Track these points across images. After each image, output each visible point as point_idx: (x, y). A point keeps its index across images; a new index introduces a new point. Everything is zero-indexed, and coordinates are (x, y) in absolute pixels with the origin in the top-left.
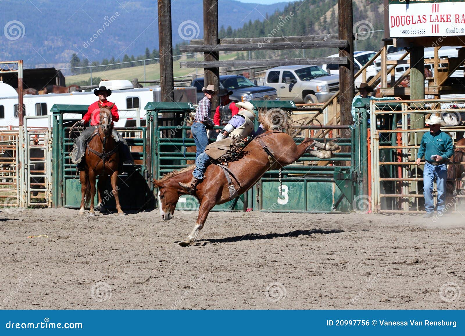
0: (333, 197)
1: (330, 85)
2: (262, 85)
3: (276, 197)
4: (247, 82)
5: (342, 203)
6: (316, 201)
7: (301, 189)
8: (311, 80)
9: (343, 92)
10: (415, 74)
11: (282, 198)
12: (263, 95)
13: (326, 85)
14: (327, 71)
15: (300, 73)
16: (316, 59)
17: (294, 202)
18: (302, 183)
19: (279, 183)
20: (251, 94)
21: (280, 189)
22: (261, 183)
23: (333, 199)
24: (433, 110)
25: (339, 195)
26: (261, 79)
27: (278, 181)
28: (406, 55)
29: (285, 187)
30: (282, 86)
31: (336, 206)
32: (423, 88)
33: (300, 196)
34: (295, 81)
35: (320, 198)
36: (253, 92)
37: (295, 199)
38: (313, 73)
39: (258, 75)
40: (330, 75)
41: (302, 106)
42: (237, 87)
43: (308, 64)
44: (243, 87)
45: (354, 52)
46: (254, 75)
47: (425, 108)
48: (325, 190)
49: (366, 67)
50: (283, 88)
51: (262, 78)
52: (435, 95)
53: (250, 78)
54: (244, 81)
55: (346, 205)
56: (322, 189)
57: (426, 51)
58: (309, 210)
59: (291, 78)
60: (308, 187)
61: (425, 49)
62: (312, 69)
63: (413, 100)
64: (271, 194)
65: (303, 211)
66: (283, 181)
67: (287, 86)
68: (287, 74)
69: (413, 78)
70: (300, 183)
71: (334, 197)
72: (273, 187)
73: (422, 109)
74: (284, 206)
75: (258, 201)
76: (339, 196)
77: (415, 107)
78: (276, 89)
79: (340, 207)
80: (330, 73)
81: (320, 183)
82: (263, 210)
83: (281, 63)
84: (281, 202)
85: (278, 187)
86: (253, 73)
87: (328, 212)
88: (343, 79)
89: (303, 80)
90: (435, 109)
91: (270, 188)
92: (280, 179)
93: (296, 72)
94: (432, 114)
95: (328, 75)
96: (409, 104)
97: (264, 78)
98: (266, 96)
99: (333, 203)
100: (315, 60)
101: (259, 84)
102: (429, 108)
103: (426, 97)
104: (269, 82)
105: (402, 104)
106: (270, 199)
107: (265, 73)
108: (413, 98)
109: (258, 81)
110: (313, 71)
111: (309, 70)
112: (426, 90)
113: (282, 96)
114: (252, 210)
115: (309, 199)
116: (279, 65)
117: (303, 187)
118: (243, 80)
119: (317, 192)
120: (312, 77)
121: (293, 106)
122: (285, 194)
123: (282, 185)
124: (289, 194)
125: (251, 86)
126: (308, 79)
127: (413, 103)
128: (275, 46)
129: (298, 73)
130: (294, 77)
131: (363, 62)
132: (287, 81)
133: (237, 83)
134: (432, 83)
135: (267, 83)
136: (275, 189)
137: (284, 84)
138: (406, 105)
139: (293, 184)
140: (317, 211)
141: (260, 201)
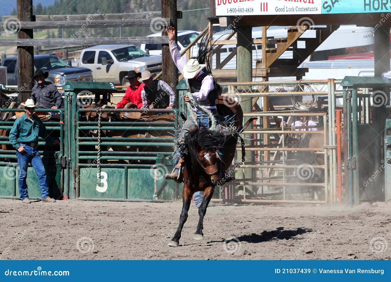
0: (155, 185)
1: (148, 66)
2: (77, 66)
3: (94, 184)
4: (60, 62)
5: (165, 191)
6: (137, 189)
7: (121, 175)
8: (129, 61)
9: (166, 74)
10: (243, 55)
11: (101, 185)
12: (79, 76)
13: (144, 66)
14: (145, 52)
15: (117, 53)
16: (138, 38)
17: (114, 190)
18: (122, 169)
19: (97, 169)
20: (65, 75)
21: (98, 176)
22: (78, 170)
23: (155, 186)
24: (261, 93)
25: (161, 182)
26: (75, 60)
27: (96, 167)
28: (233, 35)
29: (104, 174)
30: (97, 67)
31: (159, 194)
32: (250, 69)
33: (120, 183)
34: (112, 62)
35: (141, 185)
36: (67, 73)
37: (114, 187)
38: (131, 53)
39: (72, 55)
40: (149, 56)
41: (121, 89)
42: (50, 68)
43: (128, 43)
44: (57, 67)
45: (178, 31)
46: (67, 55)
47: (253, 91)
48: (146, 177)
49: (190, 48)
50: (99, 68)
51: (77, 59)
52: (263, 77)
53: (63, 59)
54: (58, 62)
55: (168, 193)
56: (144, 176)
57: (254, 31)
58: (130, 198)
59: (108, 59)
60: (128, 174)
61: (253, 29)
62: (129, 49)
63: (240, 82)
64: (89, 181)
65: (123, 199)
66: (101, 167)
67: (104, 67)
68: (102, 54)
69: (241, 59)
70: (120, 169)
71: (157, 185)
72: (91, 174)
73: (250, 92)
74: (103, 194)
75: (75, 188)
76: (161, 184)
77: (242, 90)
78: (91, 70)
79: (162, 196)
80: (149, 54)
81: (141, 170)
82: (80, 198)
83: (100, 42)
84: (99, 189)
85: (96, 174)
86: (66, 53)
87: (150, 200)
88: (166, 60)
89: (121, 61)
90: (263, 92)
91: (88, 175)
92: (98, 165)
93: (113, 52)
94: (259, 97)
95: (147, 56)
96: (236, 87)
97: (79, 59)
98: (81, 78)
99: (155, 191)
100: (136, 39)
101: (73, 65)
102: (257, 91)
103: (253, 79)
104: (83, 62)
105: (229, 87)
106: (88, 186)
107: (80, 53)
108: (239, 80)
109: (72, 61)
110: (131, 51)
111: (126, 50)
112: (254, 72)
113: (98, 77)
114: (69, 198)
115: (130, 187)
116: (98, 44)
117: (124, 173)
118: (56, 60)
119: (138, 179)
120: (130, 58)
121: (113, 88)
122: (104, 181)
123: (101, 171)
124: (108, 181)
125: (65, 67)
126: (125, 60)
127: (240, 85)
128: (93, 24)
129: (115, 54)
130: (111, 58)
131: (184, 42)
132: (103, 62)
133: (49, 64)
134: (260, 64)
135: (82, 63)
136: (93, 176)
137: (100, 65)
138: (233, 88)
139: (113, 171)
140: (138, 199)
141: (77, 189)
